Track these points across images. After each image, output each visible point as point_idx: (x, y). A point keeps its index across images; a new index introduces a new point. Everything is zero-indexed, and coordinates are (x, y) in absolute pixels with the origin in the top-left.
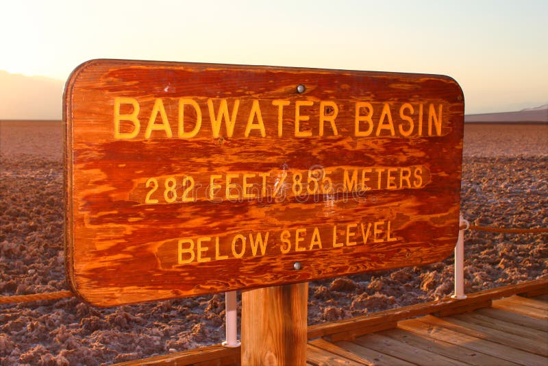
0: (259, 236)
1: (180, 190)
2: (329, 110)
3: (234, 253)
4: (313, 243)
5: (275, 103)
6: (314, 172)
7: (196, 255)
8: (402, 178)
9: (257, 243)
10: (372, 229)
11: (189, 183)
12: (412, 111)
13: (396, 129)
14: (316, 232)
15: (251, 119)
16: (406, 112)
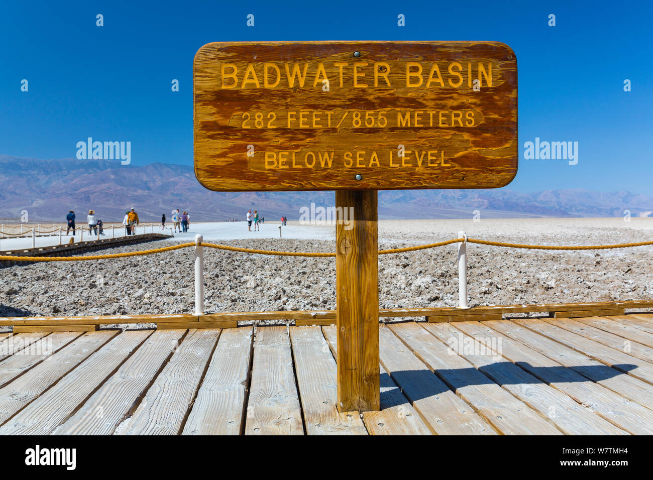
0: (326, 155)
1: (266, 120)
2: (381, 69)
3: (307, 164)
4: (372, 162)
5: (337, 65)
6: (372, 112)
7: (278, 163)
8: (453, 119)
9: (324, 158)
10: (426, 155)
11: (272, 116)
12: (461, 69)
13: (446, 82)
14: (375, 155)
15: (318, 76)
16: (455, 69)
